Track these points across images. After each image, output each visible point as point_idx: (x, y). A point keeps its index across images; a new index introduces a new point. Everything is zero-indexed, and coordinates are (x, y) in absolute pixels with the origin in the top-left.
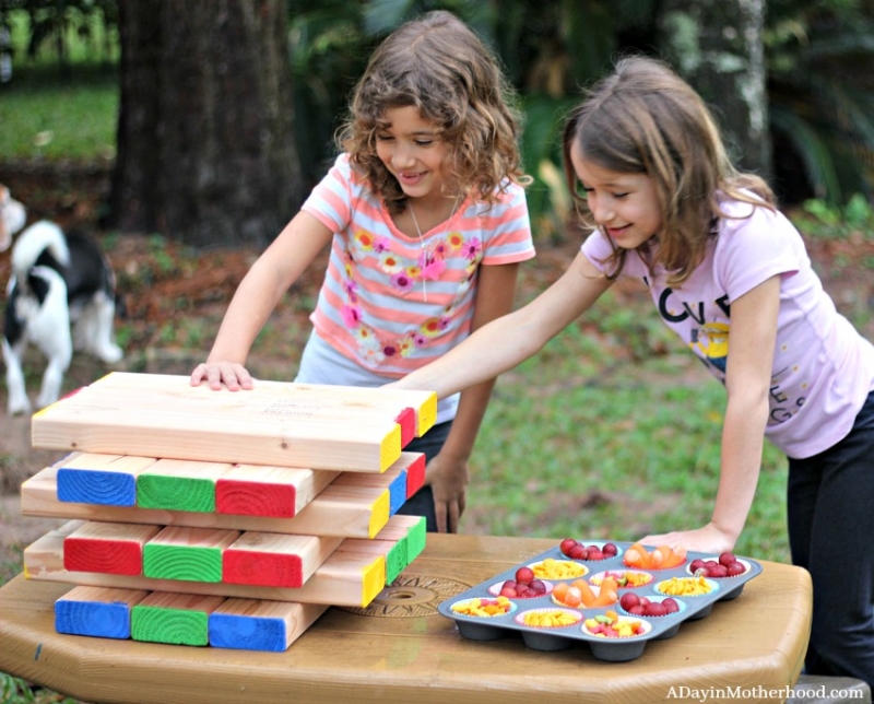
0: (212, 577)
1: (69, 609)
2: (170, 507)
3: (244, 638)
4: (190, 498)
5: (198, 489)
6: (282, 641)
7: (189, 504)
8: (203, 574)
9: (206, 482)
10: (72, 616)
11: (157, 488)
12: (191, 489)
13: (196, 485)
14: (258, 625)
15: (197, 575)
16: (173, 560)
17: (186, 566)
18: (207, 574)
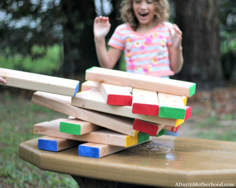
0: (78, 133)
1: (41, 142)
2: (170, 117)
3: (88, 153)
4: (177, 115)
5: (180, 112)
6: (98, 155)
7: (176, 117)
8: (75, 132)
9: (183, 110)
10: (42, 144)
11: (166, 111)
12: (178, 112)
13: (179, 111)
14: (92, 149)
15: (74, 132)
16: (68, 127)
17: (71, 129)
18: (77, 132)
